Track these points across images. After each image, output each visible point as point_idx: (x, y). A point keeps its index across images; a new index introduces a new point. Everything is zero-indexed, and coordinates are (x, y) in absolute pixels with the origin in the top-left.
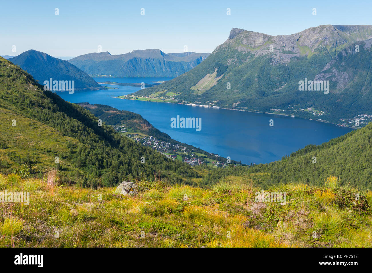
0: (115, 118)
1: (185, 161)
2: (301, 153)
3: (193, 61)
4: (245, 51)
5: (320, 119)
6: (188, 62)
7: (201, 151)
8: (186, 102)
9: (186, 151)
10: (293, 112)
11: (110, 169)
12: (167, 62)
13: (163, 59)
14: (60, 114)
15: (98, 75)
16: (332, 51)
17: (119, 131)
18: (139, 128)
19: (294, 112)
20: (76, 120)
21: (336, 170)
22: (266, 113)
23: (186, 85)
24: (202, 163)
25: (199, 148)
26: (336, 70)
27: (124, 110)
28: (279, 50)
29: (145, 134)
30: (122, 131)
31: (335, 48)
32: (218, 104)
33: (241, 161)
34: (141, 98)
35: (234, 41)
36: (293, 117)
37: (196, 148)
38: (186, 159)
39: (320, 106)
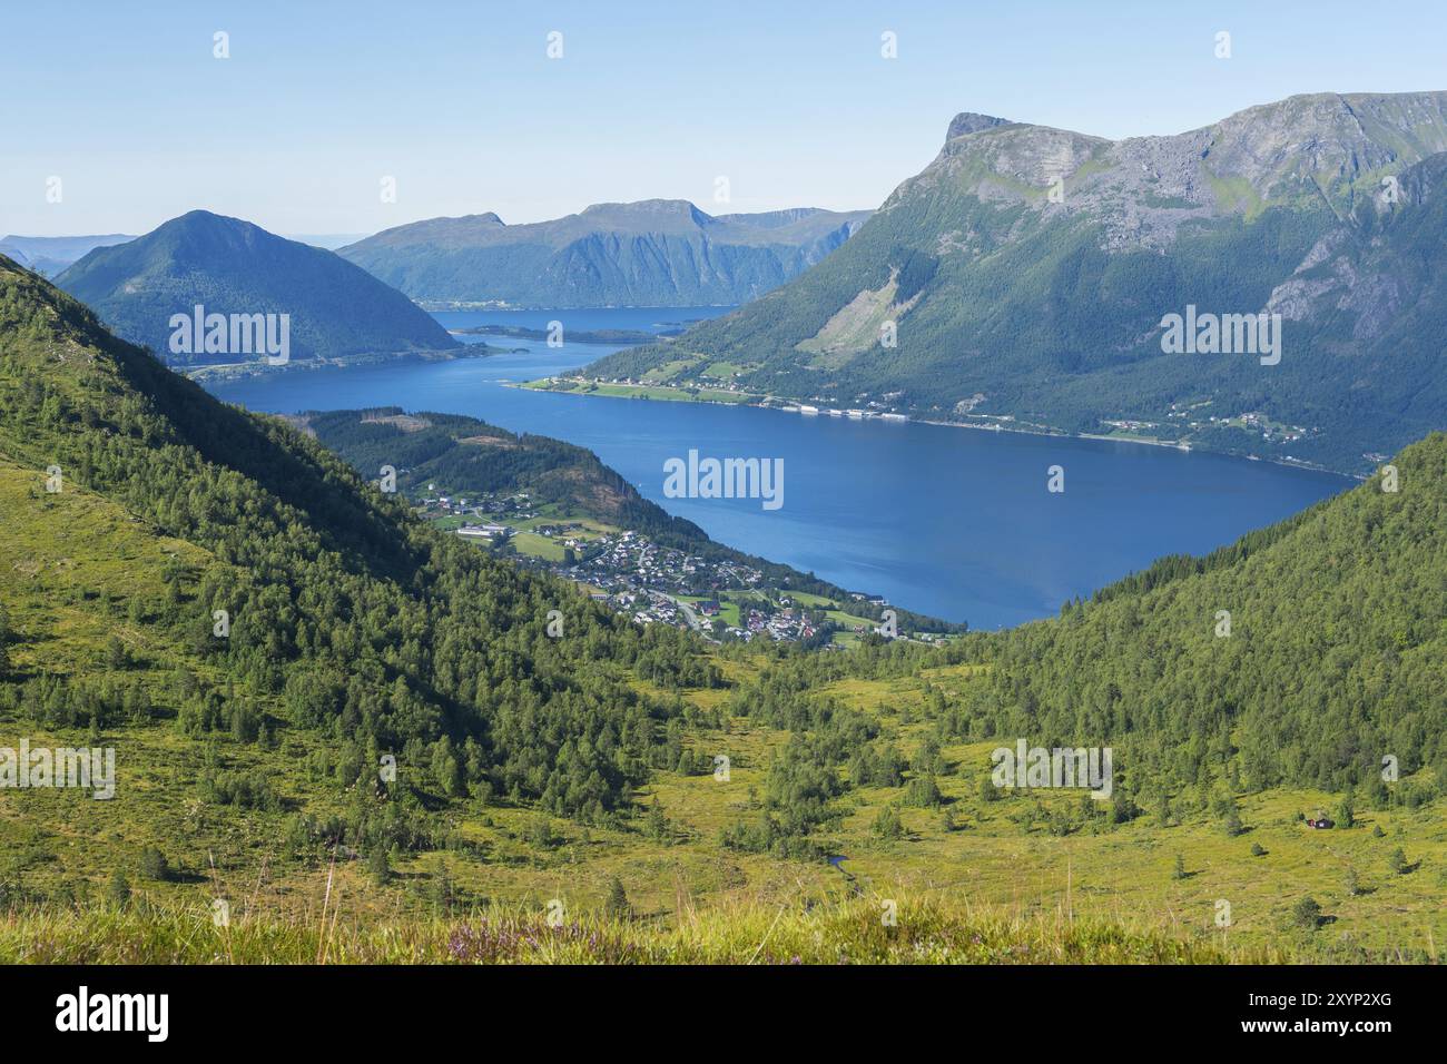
0: (496, 463)
1: (751, 623)
2: (1131, 587)
3: (815, 241)
4: (1002, 202)
5: (1290, 458)
6: (797, 245)
7: (817, 586)
8: (779, 399)
9: (758, 586)
10: (1185, 431)
11: (319, 658)
12: (715, 246)
13: (703, 236)
14: (177, 454)
15: (457, 304)
16: (1338, 194)
17: (510, 514)
18: (583, 500)
19: (1192, 430)
20: (237, 473)
21: (1223, 652)
22: (1083, 436)
23: (781, 336)
24: (814, 630)
25: (812, 573)
26: (1352, 267)
27: (529, 433)
28: (1134, 192)
29: (606, 524)
30: (519, 515)
31: (1351, 181)
32: (900, 404)
33: (966, 622)
34: (609, 387)
35: (963, 164)
36: (1187, 448)
37: (799, 575)
38: (755, 616)
39: (1291, 405)
